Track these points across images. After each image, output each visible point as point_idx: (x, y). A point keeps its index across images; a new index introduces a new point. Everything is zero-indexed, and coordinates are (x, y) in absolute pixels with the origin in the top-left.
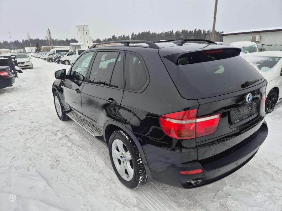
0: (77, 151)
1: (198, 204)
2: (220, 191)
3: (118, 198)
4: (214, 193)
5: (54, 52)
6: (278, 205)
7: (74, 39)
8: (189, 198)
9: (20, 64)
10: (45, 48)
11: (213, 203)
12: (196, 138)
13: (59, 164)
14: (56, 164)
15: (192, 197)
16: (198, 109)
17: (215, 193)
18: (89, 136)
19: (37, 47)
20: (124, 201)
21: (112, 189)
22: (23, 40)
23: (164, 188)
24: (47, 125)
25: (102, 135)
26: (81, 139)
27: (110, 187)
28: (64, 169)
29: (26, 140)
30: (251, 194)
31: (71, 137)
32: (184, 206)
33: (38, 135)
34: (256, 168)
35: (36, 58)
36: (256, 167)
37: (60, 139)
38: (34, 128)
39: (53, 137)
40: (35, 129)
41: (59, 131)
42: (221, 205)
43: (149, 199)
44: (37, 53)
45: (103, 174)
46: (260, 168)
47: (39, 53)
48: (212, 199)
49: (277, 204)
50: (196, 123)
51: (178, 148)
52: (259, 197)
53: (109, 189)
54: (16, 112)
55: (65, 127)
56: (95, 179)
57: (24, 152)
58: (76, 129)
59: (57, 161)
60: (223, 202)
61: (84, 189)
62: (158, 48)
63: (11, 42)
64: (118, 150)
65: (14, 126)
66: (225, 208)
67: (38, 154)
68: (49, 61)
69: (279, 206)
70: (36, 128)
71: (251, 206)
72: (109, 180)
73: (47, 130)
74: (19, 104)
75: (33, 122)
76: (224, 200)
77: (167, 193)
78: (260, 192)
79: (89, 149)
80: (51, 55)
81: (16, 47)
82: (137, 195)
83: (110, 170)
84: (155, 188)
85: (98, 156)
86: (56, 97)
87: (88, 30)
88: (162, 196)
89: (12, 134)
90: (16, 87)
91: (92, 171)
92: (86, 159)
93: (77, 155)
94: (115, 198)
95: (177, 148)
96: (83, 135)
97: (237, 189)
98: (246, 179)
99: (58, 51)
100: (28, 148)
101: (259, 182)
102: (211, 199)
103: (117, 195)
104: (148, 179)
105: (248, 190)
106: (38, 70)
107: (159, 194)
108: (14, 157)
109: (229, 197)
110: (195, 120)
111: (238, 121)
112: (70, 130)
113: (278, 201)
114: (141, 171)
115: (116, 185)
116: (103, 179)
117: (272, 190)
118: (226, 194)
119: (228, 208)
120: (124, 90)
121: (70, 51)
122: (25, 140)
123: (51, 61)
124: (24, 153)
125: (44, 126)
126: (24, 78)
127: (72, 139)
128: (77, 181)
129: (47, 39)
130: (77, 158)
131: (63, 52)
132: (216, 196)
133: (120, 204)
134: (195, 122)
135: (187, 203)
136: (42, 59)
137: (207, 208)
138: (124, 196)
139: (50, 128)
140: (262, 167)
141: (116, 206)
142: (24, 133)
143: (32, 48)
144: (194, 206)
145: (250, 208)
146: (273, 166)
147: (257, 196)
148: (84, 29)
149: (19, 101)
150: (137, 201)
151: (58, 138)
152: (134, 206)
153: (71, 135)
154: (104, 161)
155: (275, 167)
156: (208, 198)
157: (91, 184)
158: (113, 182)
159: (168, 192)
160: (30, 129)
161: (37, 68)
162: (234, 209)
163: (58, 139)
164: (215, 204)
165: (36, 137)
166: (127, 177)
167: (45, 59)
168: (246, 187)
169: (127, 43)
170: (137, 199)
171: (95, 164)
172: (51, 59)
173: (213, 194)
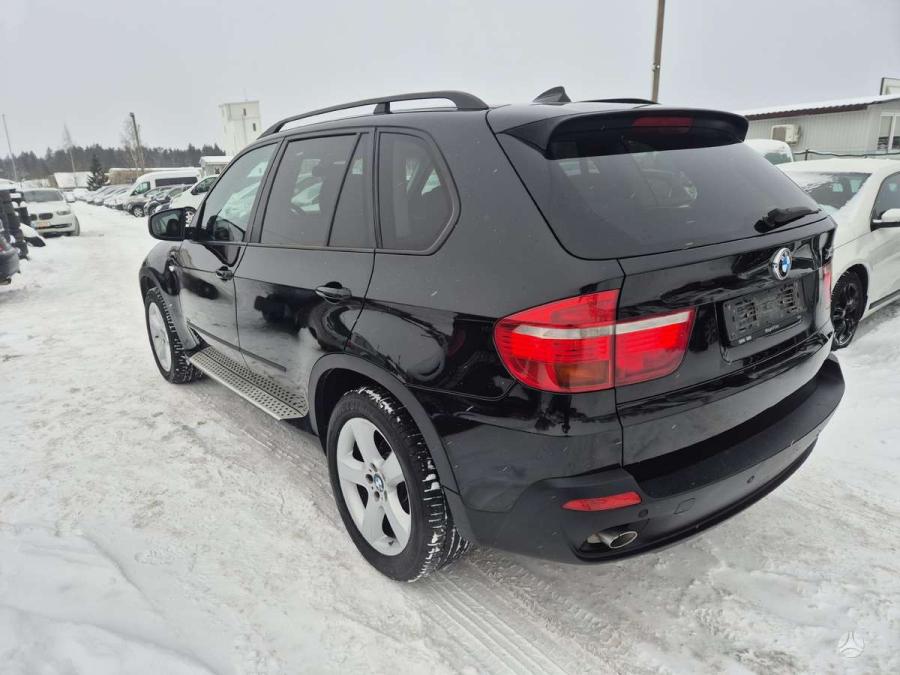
0: (220, 473)
1: (624, 625)
2: (697, 582)
3: (361, 613)
4: (676, 587)
5: (149, 184)
6: (889, 618)
7: (213, 147)
8: (596, 605)
9: (38, 220)
10: (119, 174)
11: (675, 620)
12: (614, 388)
13: (160, 514)
14: (150, 514)
15: (604, 602)
16: (621, 289)
17: (679, 589)
18: (261, 427)
19: (94, 171)
20: (381, 621)
21: (338, 585)
22: (49, 150)
23: (513, 578)
24: (120, 399)
25: (305, 414)
26: (236, 437)
27: (334, 579)
28: (179, 527)
29: (53, 442)
30: (798, 589)
31: (203, 431)
32: (580, 631)
33: (92, 428)
34: (810, 511)
35: (91, 206)
36: (809, 506)
37: (166, 438)
38: (80, 408)
39: (144, 433)
40: (84, 410)
41: (161, 413)
42: (702, 625)
43: (464, 614)
44: (95, 189)
45: (310, 540)
46: (822, 510)
47: (99, 190)
48: (673, 607)
49: (885, 616)
50: (615, 336)
51: (559, 416)
52: (825, 598)
53: (331, 586)
54: (19, 362)
55: (182, 403)
56: (281, 555)
57: (46, 480)
58: (217, 409)
59: (156, 503)
60: (708, 614)
61: (246, 589)
62: (487, 108)
63: (11, 157)
64: (357, 455)
65: (13, 402)
66: (715, 634)
67: (90, 485)
68: (132, 212)
69: (892, 621)
70: (85, 406)
71: (802, 625)
72: (329, 558)
73: (123, 413)
74: (31, 337)
75: (74, 390)
76: (712, 609)
77: (521, 592)
78: (827, 580)
79: (260, 466)
80: (140, 193)
81: (27, 174)
82: (421, 602)
83: (331, 529)
84: (484, 580)
85: (293, 485)
86: (153, 306)
87: (259, 118)
88: (505, 602)
89: (6, 428)
90: (21, 288)
91: (272, 532)
92: (252, 497)
93: (221, 484)
94: (349, 613)
95: (555, 418)
96: (241, 424)
97: (752, 574)
98: (779, 543)
99: (160, 183)
100: (56, 467)
101: (821, 551)
102: (668, 607)
103: (357, 601)
104: (459, 546)
105: (789, 575)
106: (98, 238)
107: (498, 597)
108: (11, 496)
109: (727, 598)
110: (611, 327)
111: (749, 338)
112: (200, 411)
113: (888, 607)
114: (434, 517)
115: (352, 574)
116: (308, 555)
117: (867, 574)
118: (715, 590)
119: (726, 633)
120: (377, 250)
121: (200, 180)
122: (49, 443)
123: (138, 211)
124: (44, 483)
125: (113, 400)
126: (51, 261)
127: (205, 438)
128: (222, 563)
129: (126, 148)
130: (222, 494)
131: (176, 183)
132: (684, 597)
133: (368, 629)
134: (611, 333)
135: (589, 621)
136: (111, 207)
137: (657, 635)
138: (381, 607)
139: (133, 405)
140: (828, 506)
141: (352, 638)
142: (45, 424)
143: (77, 174)
144: (612, 630)
145: (798, 630)
146: (865, 504)
147: (819, 595)
148: (245, 113)
149: (31, 328)
150: (423, 620)
151: (157, 434)
152: (413, 635)
153: (201, 426)
154: (310, 500)
155: (871, 505)
156: (660, 605)
157: (267, 573)
158: (342, 565)
159: (528, 589)
160: (64, 410)
161: (91, 234)
162: (747, 634)
163: (159, 438)
164: (681, 620)
165: (85, 432)
166: (391, 544)
167: (120, 207)
168: (781, 568)
169: (383, 106)
170: (425, 613)
171: (281, 510)
172: (140, 206)
173: (675, 591)
